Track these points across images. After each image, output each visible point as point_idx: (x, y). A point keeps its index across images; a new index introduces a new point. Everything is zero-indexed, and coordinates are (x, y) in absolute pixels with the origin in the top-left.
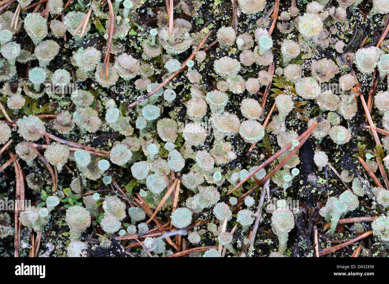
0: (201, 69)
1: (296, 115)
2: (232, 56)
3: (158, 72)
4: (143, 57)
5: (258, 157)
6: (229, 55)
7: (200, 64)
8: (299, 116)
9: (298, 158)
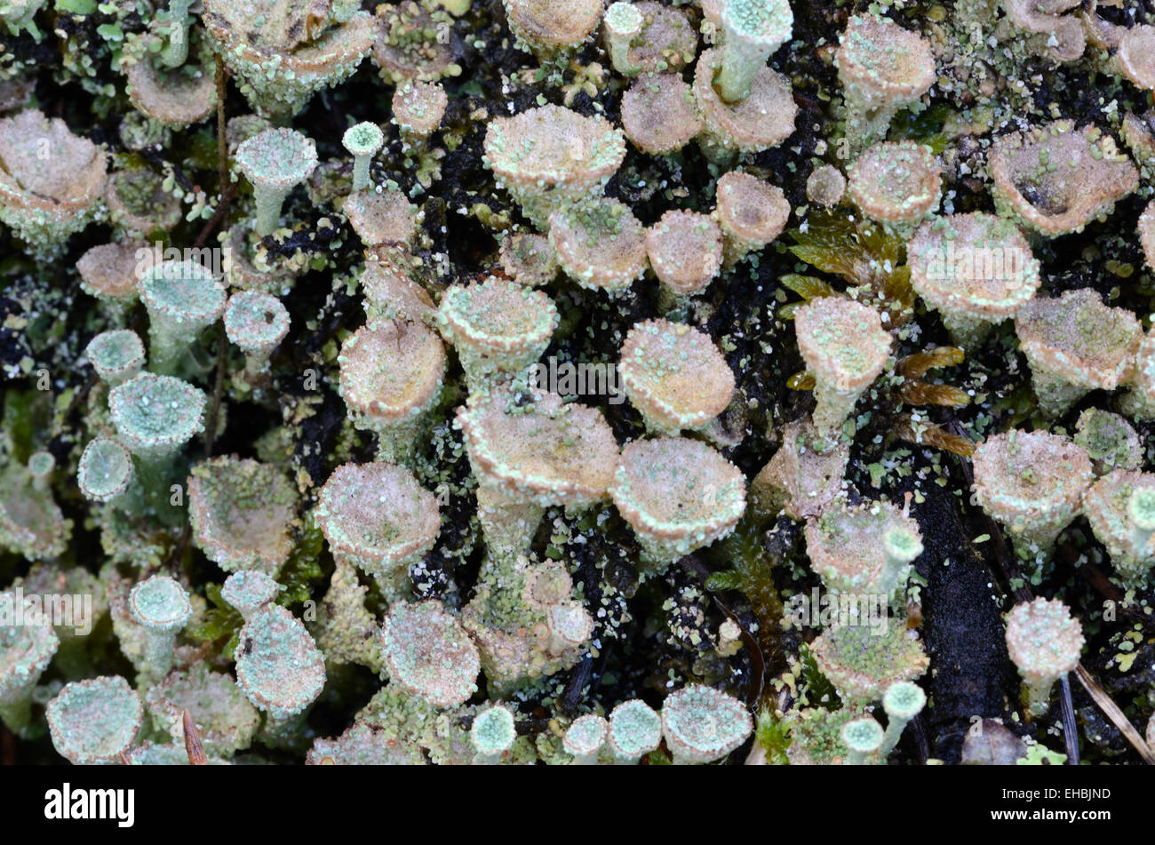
0: (424, 182)
1: (907, 423)
2: (582, 105)
3: (201, 209)
4: (125, 136)
5: (704, 638)
6: (569, 98)
7: (416, 159)
8: (923, 428)
9: (918, 647)
